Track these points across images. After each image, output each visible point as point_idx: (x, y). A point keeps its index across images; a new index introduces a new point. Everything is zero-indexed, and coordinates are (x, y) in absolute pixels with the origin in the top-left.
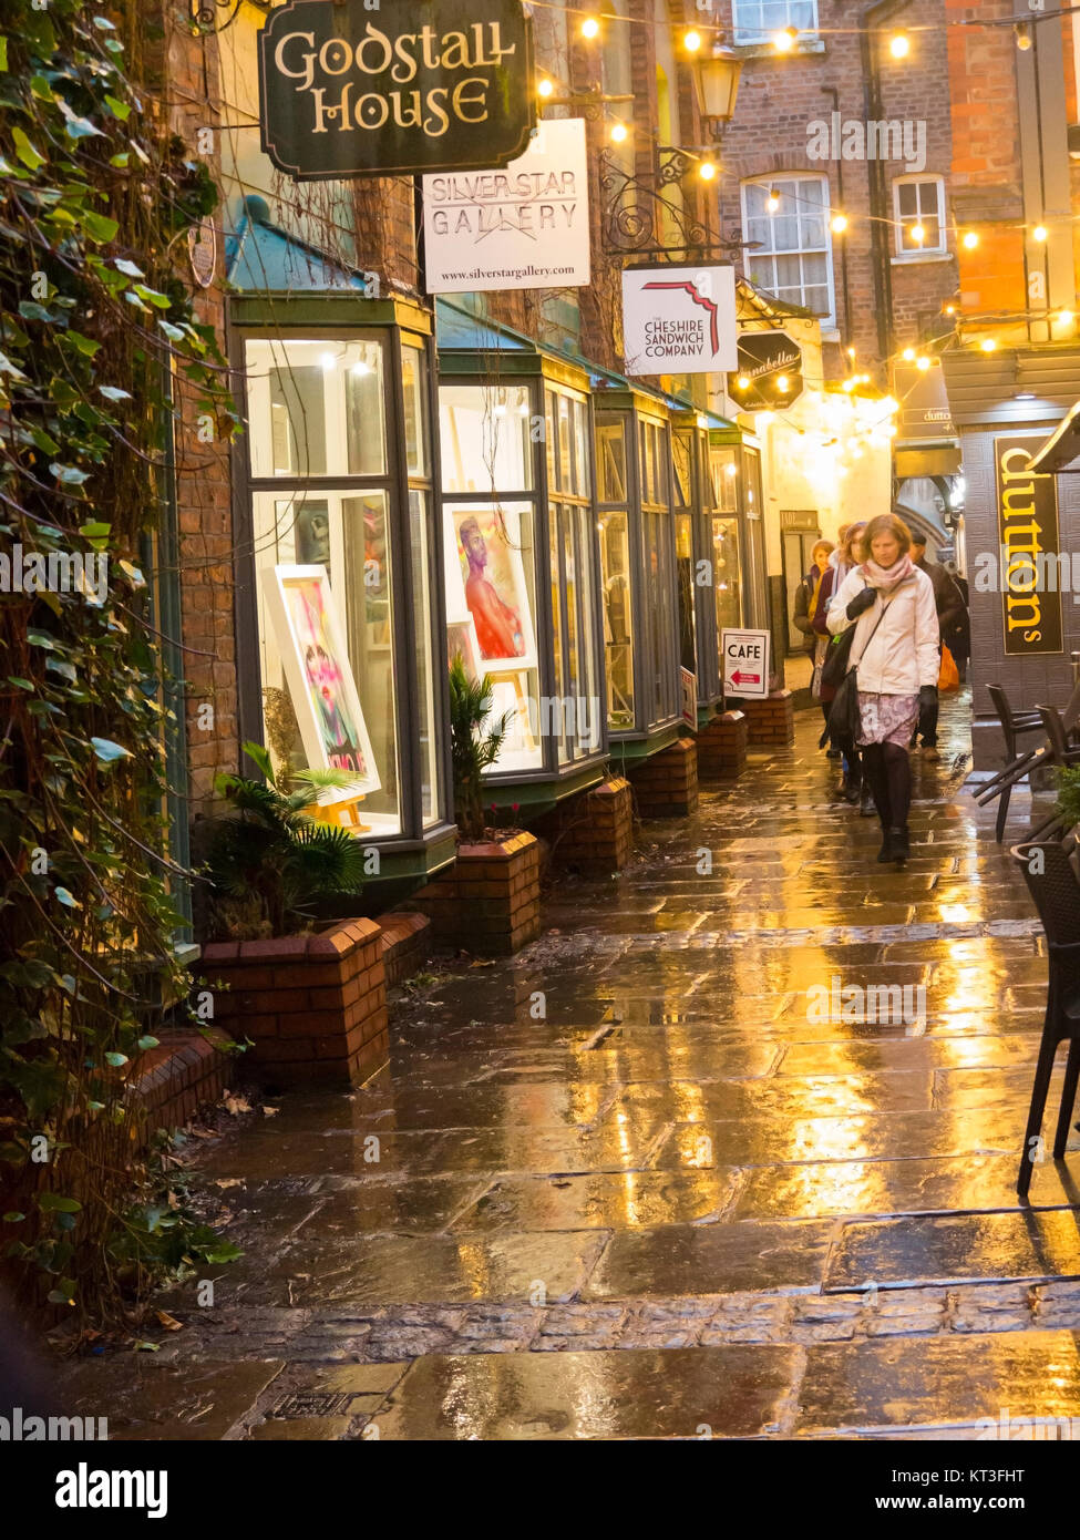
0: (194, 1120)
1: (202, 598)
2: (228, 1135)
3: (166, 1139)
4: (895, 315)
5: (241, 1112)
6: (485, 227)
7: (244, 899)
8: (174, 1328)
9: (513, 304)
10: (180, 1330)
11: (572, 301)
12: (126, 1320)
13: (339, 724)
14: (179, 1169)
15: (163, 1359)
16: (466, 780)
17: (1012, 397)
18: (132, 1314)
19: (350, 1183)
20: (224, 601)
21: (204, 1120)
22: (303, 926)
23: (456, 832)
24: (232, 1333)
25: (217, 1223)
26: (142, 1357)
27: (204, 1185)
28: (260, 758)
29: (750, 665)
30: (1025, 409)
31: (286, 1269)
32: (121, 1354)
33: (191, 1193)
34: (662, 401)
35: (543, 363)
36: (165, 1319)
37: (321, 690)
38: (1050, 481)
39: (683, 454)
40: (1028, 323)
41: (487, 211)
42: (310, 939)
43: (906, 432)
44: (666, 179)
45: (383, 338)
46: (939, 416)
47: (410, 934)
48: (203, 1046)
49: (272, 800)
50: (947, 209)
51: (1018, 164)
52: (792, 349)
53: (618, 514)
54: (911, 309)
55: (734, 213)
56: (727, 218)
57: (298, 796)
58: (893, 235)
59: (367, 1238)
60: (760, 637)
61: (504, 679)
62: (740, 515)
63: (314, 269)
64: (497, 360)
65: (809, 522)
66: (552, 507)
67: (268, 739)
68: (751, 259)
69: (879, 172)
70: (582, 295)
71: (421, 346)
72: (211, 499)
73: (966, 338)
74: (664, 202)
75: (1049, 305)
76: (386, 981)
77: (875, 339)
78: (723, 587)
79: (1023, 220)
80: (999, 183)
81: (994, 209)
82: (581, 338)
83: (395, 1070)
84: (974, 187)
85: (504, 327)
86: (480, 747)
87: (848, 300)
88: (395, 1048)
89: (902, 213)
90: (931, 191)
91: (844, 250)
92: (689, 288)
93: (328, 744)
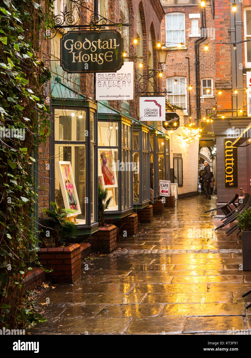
0: (36, 289)
1: (42, 168)
2: (44, 293)
3: (29, 293)
4: (201, 110)
5: (47, 288)
6: (110, 86)
9: (115, 103)
11: (128, 103)
13: (72, 198)
14: (32, 300)
16: (101, 212)
19: (72, 305)
21: (38, 289)
22: (63, 245)
23: (98, 224)
25: (41, 313)
27: (38, 304)
28: (54, 205)
29: (166, 189)
31: (57, 324)
33: (35, 306)
34: (148, 127)
35: (122, 117)
38: (236, 148)
39: (152, 139)
40: (232, 112)
41: (110, 82)
42: (64, 248)
43: (203, 136)
44: (150, 76)
45: (86, 110)
46: (211, 133)
47: (86, 248)
48: (38, 272)
49: (57, 215)
50: (213, 86)
51: (231, 76)
52: (177, 116)
53: (137, 153)
54: (204, 108)
55: (165, 85)
56: (163, 86)
57: (63, 214)
58: (201, 91)
59: (76, 317)
60: (168, 182)
61: (110, 190)
62: (164, 154)
63: (71, 93)
64: (112, 116)
65: (180, 156)
66: (122, 150)
67: (56, 201)
68: (168, 96)
69: (198, 77)
70: (130, 102)
71: (95, 112)
72: (45, 145)
73: (218, 115)
74: (150, 82)
75: (237, 109)
76: (81, 258)
77: (196, 115)
78: (160, 170)
79: (232, 89)
80: (227, 80)
81: (225, 86)
82: (130, 112)
83: (83, 279)
84: (221, 81)
85: (113, 109)
86: (104, 205)
87: (190, 106)
88: (83, 274)
89: (203, 86)
90: (210, 82)
91: (190, 95)
92: (155, 101)
93: (70, 203)
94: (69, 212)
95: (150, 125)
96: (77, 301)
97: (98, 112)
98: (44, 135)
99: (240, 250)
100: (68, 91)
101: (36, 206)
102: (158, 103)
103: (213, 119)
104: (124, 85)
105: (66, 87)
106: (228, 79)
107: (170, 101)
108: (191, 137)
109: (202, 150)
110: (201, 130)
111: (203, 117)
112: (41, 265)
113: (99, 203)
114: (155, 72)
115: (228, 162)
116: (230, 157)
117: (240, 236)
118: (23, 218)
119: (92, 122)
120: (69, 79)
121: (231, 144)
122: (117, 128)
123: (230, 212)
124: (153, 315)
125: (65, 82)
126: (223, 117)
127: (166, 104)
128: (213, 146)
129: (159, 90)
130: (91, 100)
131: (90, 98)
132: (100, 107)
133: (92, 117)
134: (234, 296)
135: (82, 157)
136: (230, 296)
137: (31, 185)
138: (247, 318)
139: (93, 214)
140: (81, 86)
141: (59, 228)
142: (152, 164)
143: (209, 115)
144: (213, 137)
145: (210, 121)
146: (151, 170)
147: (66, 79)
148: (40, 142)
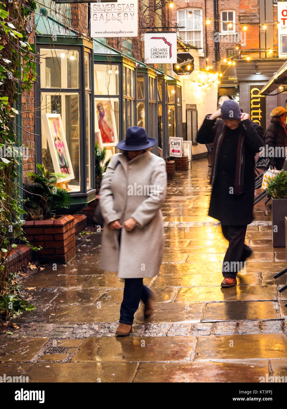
0: (20, 271)
1: (26, 123)
2: (30, 275)
3: (13, 276)
4: (220, 49)
5: (34, 269)
6: (108, 19)
7: (36, 208)
8: (17, 328)
9: (114, 41)
10: (18, 329)
11: (130, 41)
12: (3, 326)
13: (63, 160)
14: (17, 284)
15: (14, 337)
16: (98, 177)
17: (255, 74)
18: (5, 324)
19: (66, 289)
20: (32, 123)
21: (23, 271)
22: (52, 217)
23: (96, 191)
24: (34, 330)
25: (28, 300)
26: (8, 336)
27: (24, 289)
28: (41, 168)
29: (177, 148)
30: (258, 77)
31: (48, 313)
32: (2, 335)
33: (20, 291)
34: (155, 71)
35: (123, 58)
36: (14, 326)
37: (58, 149)
38: (265, 98)
39: (160, 87)
40: (260, 52)
41: (108, 14)
42: (54, 220)
43: (223, 83)
44: (158, 8)
45: (79, 50)
46: (233, 78)
47: (81, 220)
48: (23, 250)
49: (44, 180)
50: (236, 20)
51: (258, 7)
52: (191, 58)
53: (142, 103)
54: (225, 48)
55: (175, 19)
56: (173, 20)
57: (52, 179)
58: (220, 27)
59: (71, 304)
60: (180, 139)
61: (109, 149)
62: (175, 105)
63: (60, 29)
64: (110, 57)
65: (194, 108)
66: (124, 100)
67: (43, 163)
68: (180, 32)
69: (217, 8)
70: (133, 40)
71: (90, 52)
72: (29, 94)
73: (242, 56)
74: (157, 14)
75: (266, 48)
76: (75, 233)
77: (214, 56)
78: (170, 125)
79: (259, 23)
80: (253, 12)
81: (251, 20)
82: (133, 52)
83: (77, 258)
84: (246, 13)
85: (112, 48)
86: (102, 168)
87: (207, 45)
88: (77, 252)
89: (223, 20)
90: (231, 14)
91: (206, 30)
92: (164, 39)
93: (60, 165)
94: (59, 176)
95: (158, 68)
96: (72, 285)
97: (94, 53)
98: (29, 81)
99: (269, 222)
100: (56, 26)
101: (20, 168)
102: (168, 41)
103: (236, 61)
104: (126, 18)
105: (54, 21)
106: (255, 11)
107: (182, 38)
108: (208, 83)
109: (221, 100)
110: (221, 75)
111: (224, 58)
112: (28, 242)
113: (96, 165)
114: (164, 2)
115: (255, 114)
116: (257, 109)
117: (268, 205)
118: (5, 184)
119: (86, 65)
120: (58, 11)
121: (258, 92)
122: (117, 72)
123: (257, 176)
124: (165, 301)
125: (52, 14)
126: (248, 58)
127: (177, 43)
128: (235, 95)
129: (168, 25)
130: (85, 37)
131: (84, 34)
132: (97, 46)
133: (86, 58)
134: (264, 277)
135: (74, 109)
136: (258, 278)
137: (14, 143)
138: (280, 304)
139: (89, 179)
140: (72, 20)
141: (48, 196)
142: (161, 117)
143: (230, 56)
144: (236, 83)
145: (232, 63)
146: (159, 124)
147: (53, 10)
148: (23, 89)
